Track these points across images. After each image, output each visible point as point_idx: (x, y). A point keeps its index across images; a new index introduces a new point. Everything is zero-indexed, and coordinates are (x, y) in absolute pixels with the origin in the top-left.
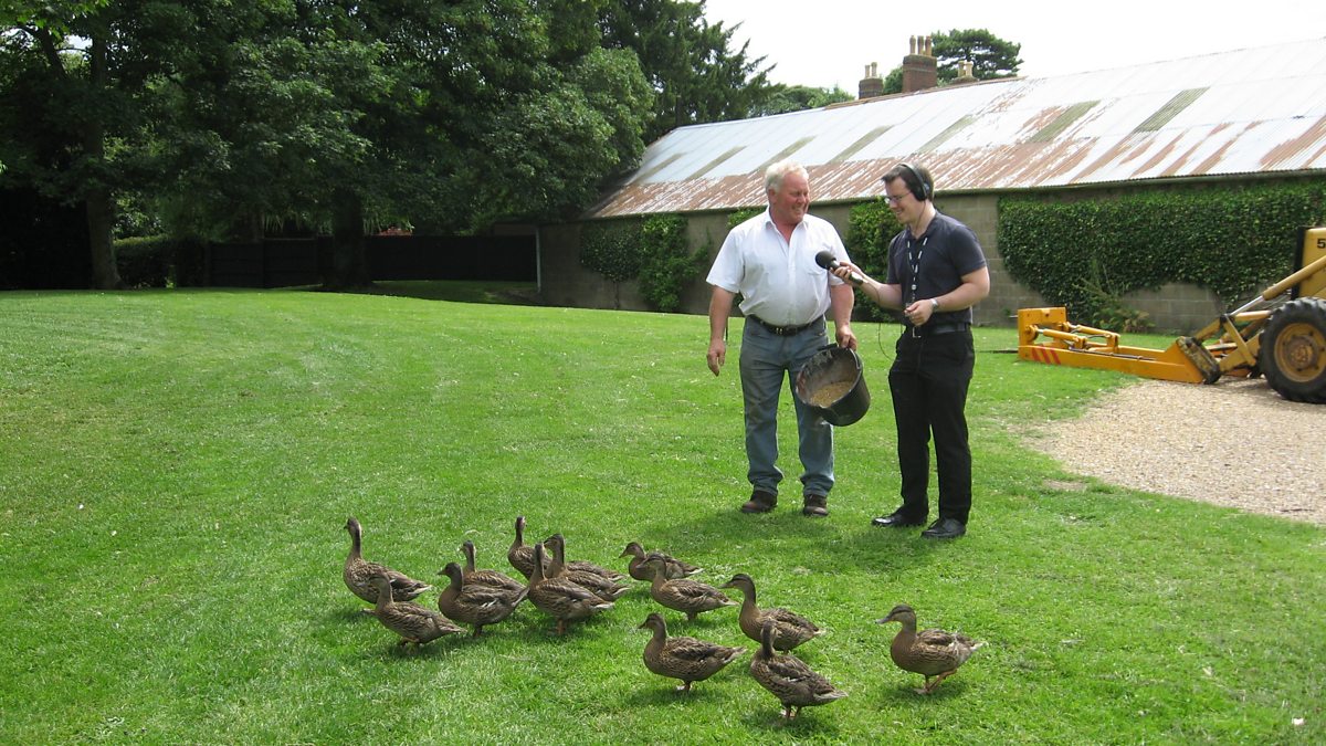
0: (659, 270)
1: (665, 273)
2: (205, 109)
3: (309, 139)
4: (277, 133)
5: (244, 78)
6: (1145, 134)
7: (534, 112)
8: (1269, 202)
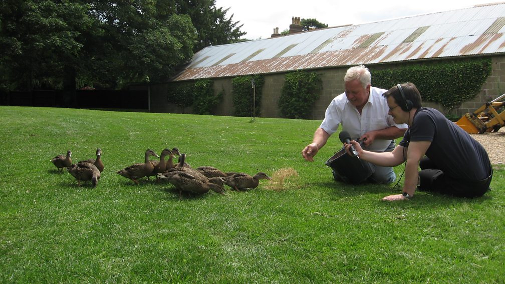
0: (202, 102)
1: (204, 103)
2: (11, 28)
3: (56, 42)
4: (43, 40)
5: (29, 16)
6: (407, 43)
7: (150, 37)
8: (466, 68)
